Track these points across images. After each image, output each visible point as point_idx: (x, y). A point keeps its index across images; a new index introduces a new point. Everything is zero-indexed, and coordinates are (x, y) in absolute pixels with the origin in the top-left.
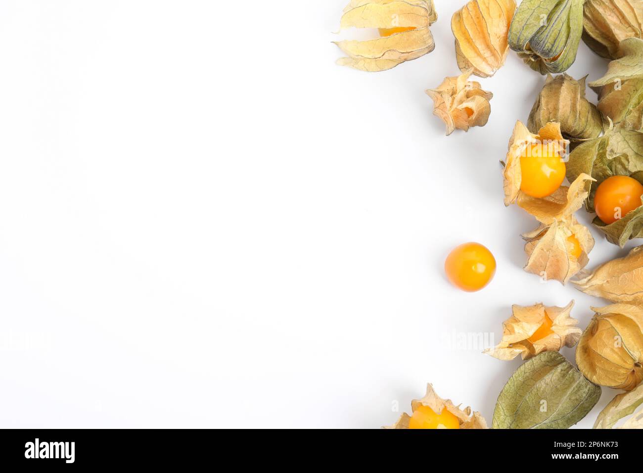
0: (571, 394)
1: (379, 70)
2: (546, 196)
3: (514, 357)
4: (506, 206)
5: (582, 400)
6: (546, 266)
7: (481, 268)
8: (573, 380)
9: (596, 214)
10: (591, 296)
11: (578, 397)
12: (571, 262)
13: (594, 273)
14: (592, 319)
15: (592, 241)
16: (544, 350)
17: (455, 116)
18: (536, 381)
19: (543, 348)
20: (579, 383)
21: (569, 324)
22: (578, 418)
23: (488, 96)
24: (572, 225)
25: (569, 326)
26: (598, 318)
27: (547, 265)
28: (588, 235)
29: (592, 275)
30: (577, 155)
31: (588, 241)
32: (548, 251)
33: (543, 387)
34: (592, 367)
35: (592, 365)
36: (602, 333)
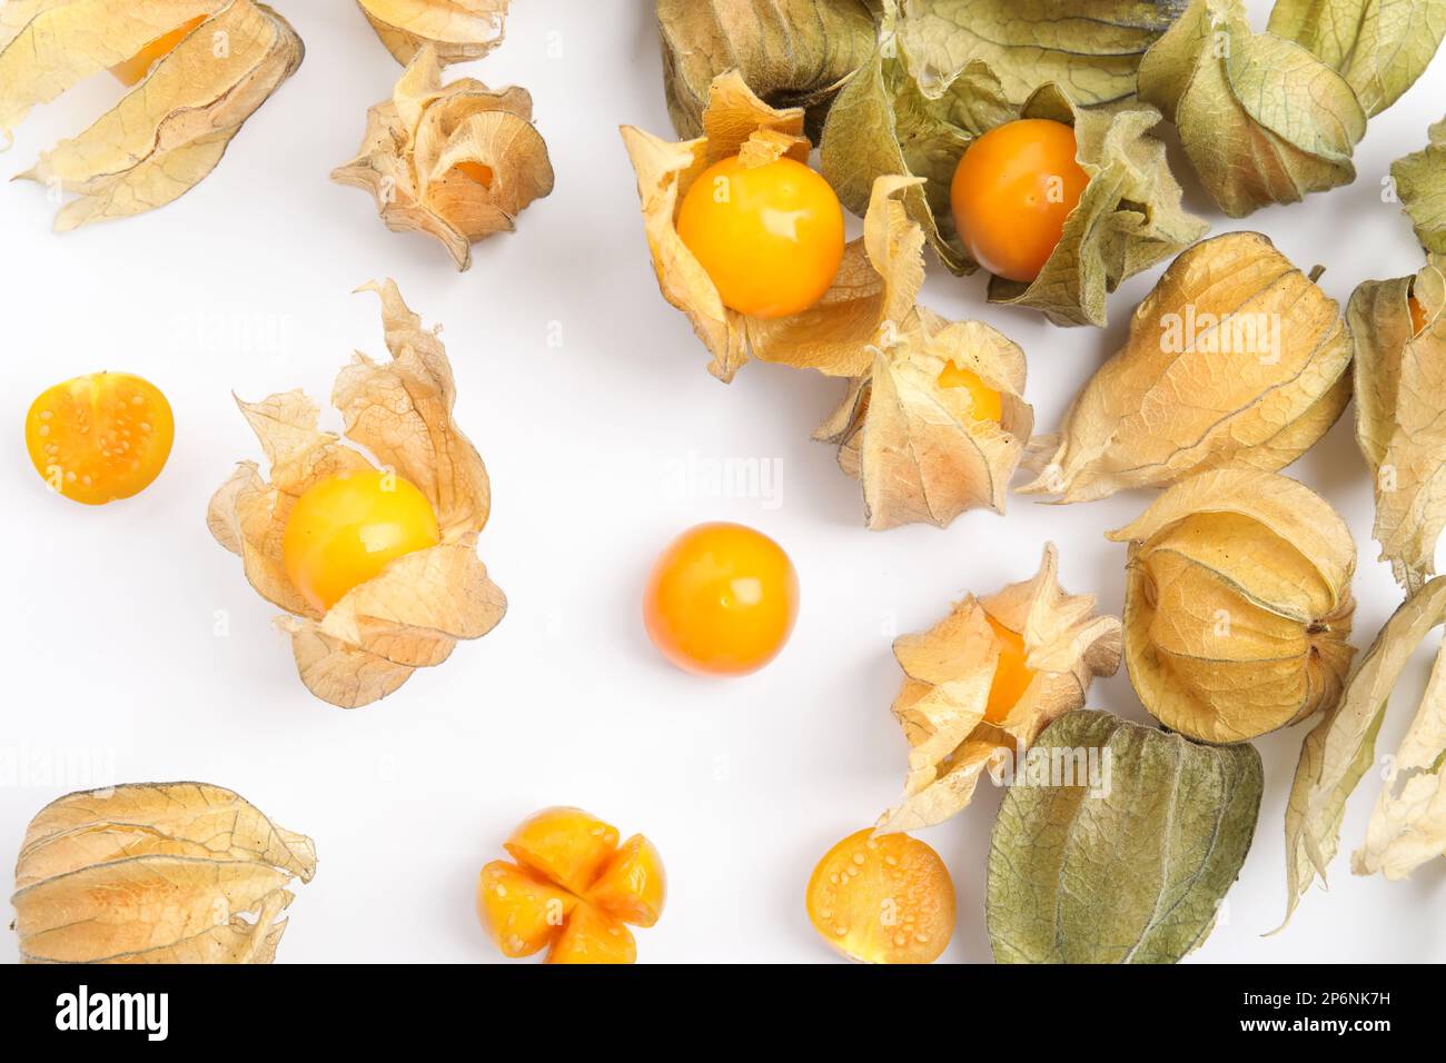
0: (1180, 811)
1: (185, 187)
2: (823, 296)
3: (971, 793)
4: (727, 381)
5: (1219, 810)
6: (923, 489)
7: (748, 592)
8: (1163, 771)
9: (986, 271)
10: (1089, 501)
11: (1202, 809)
12: (983, 443)
13: (1066, 436)
14: (1127, 567)
15: (1014, 349)
16: (1045, 724)
17: (449, 207)
18: (1065, 827)
19: (1038, 721)
20: (1184, 770)
21: (1073, 620)
22: (1234, 861)
23: (516, 102)
24: (928, 338)
25: (1074, 626)
26: (1141, 555)
27: (926, 486)
28: (994, 340)
29: (1064, 445)
30: (842, 135)
31: (1001, 356)
32: (903, 447)
33: (1092, 835)
34: (1198, 701)
35: (1195, 696)
36: (1177, 596)
